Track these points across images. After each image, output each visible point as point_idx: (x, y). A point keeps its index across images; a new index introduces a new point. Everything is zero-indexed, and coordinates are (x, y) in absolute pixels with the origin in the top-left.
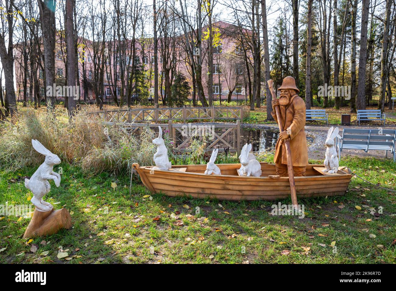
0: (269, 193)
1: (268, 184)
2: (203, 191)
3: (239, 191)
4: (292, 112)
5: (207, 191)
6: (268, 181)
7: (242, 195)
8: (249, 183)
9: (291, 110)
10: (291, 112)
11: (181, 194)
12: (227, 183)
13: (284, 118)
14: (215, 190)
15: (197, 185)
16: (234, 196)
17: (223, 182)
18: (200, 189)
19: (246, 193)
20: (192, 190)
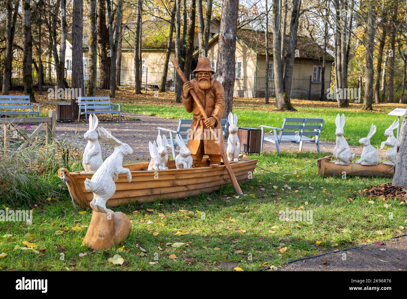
0: (208, 185)
1: (210, 174)
2: (151, 192)
3: (185, 186)
4: (214, 96)
5: (156, 192)
6: (210, 170)
7: (188, 191)
8: (195, 176)
9: (212, 94)
10: (212, 97)
11: (126, 201)
12: (177, 178)
13: (204, 103)
14: (164, 189)
15: (146, 185)
16: (180, 193)
17: (173, 178)
18: (149, 190)
19: (191, 188)
20: (140, 193)
